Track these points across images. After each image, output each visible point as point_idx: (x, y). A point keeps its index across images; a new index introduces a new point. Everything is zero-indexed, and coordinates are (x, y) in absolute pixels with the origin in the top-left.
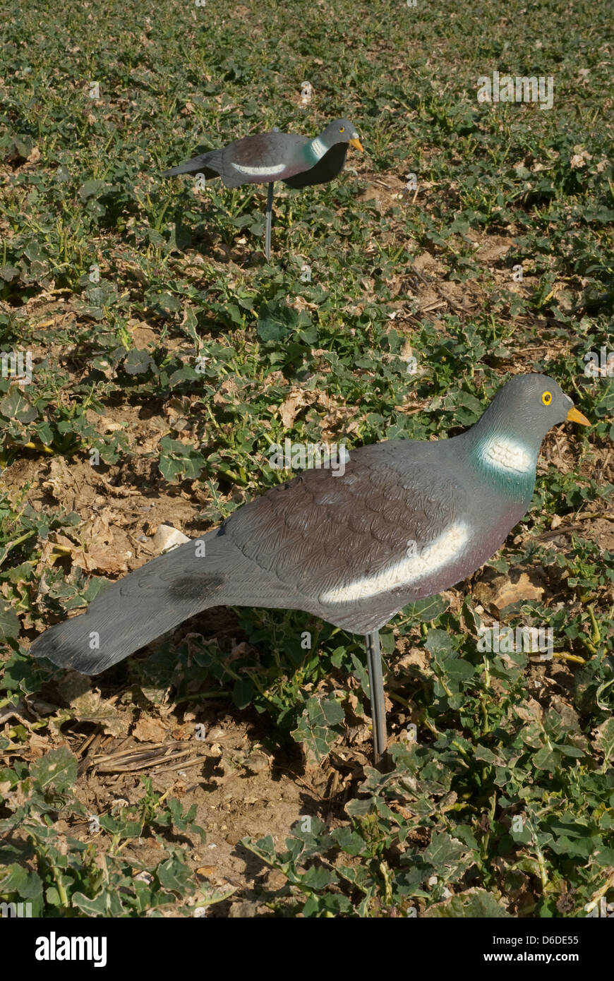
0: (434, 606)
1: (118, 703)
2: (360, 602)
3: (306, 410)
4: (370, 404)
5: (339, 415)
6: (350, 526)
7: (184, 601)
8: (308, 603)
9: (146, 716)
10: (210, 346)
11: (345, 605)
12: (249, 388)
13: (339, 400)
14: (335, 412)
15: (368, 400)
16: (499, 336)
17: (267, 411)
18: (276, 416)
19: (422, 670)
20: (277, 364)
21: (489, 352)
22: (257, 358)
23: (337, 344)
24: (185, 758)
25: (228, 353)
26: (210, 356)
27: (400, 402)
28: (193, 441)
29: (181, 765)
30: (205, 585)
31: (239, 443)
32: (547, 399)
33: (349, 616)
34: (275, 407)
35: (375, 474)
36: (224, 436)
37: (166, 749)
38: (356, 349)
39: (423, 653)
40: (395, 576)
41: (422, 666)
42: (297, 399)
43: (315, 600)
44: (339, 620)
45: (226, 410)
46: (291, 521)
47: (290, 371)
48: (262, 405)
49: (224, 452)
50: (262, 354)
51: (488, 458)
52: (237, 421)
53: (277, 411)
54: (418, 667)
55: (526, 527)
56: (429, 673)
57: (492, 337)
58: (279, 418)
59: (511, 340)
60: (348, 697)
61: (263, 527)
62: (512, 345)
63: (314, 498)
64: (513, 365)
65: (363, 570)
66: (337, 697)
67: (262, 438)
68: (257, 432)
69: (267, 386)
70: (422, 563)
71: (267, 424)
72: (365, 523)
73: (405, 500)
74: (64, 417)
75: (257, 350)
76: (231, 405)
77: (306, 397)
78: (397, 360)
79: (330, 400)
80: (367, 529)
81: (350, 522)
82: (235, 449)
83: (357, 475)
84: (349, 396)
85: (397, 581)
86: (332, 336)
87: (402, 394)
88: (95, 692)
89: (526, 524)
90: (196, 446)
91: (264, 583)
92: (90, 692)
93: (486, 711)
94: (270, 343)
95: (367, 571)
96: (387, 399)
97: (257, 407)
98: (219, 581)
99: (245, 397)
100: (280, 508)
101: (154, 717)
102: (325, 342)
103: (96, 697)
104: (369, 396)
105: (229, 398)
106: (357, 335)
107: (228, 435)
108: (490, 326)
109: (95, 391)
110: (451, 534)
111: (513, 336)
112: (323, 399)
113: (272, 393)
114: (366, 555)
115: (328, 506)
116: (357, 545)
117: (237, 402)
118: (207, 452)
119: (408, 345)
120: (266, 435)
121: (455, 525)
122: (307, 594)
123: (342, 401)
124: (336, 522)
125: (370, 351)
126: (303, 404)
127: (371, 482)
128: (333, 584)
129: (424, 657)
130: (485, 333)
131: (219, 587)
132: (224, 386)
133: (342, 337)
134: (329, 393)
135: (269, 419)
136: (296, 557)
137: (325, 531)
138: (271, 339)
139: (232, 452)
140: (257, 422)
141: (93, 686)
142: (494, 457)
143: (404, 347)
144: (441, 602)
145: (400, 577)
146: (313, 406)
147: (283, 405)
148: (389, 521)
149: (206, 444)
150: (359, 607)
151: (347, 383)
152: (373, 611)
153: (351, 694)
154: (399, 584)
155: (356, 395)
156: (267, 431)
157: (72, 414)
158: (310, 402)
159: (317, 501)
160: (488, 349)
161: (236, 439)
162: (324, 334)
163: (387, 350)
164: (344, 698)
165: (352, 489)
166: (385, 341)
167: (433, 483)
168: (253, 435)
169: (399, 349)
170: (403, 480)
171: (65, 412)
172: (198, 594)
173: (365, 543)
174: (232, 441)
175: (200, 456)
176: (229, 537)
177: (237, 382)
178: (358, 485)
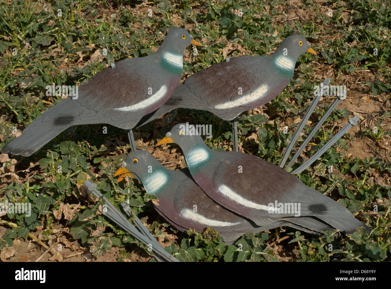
0: (263, 119)
1: (149, 145)
2: (228, 109)
3: (233, 51)
4: (257, 51)
5: (244, 53)
6: (226, 83)
7: (168, 106)
8: (210, 109)
9: (158, 150)
10: (200, 26)
11: (222, 110)
12: (212, 41)
13: (246, 49)
14: (243, 53)
15: (257, 49)
16: (315, 31)
17: (218, 51)
18: (221, 53)
19: (256, 141)
20: (225, 34)
21: (310, 36)
22: (218, 31)
23: (250, 29)
24: (170, 164)
25: (207, 29)
26: (200, 29)
27: (269, 51)
28: (189, 60)
29: (168, 166)
30: (176, 101)
31: (206, 61)
32: (300, 44)
33: (224, 114)
34: (221, 49)
35: (237, 66)
36: (200, 58)
37: (163, 160)
38: (257, 31)
39: (256, 135)
40: (240, 101)
41: (256, 139)
42: (230, 47)
43: (212, 108)
44: (220, 115)
45: (202, 49)
46: (206, 80)
47: (230, 37)
48: (217, 48)
49: (199, 64)
50: (220, 30)
51: (278, 63)
52: (206, 53)
53: (222, 51)
54: (254, 140)
55: (310, 100)
56: (258, 142)
57: (312, 31)
58: (222, 53)
59: (319, 33)
60: (228, 148)
61: (197, 82)
62: (320, 34)
63: (215, 73)
64: (319, 42)
65: (230, 99)
66: (225, 148)
67: (215, 60)
68: (213, 58)
69: (219, 41)
70: (250, 98)
71: (217, 55)
72: (232, 83)
73: (246, 75)
74: (143, 48)
75: (218, 29)
76: (204, 47)
77: (233, 46)
78: (271, 36)
79: (243, 49)
80: (232, 85)
81: (227, 82)
82: (204, 63)
83: (231, 66)
84: (250, 48)
85: (241, 103)
86: (247, 25)
87: (270, 48)
88: (141, 140)
89: (310, 99)
90: (190, 62)
91: (196, 101)
92: (139, 140)
93: (275, 156)
94: (224, 26)
95: (231, 99)
96: (264, 49)
97: (214, 49)
98: (181, 100)
99: (210, 44)
100: (204, 75)
101: (161, 150)
102: (244, 28)
103: (141, 141)
104: (257, 48)
105: (204, 45)
106: (258, 26)
107: (202, 57)
108: (312, 26)
109: (155, 39)
110: (261, 88)
111: (321, 31)
112: (240, 48)
113: (220, 44)
114: (231, 93)
115: (220, 76)
116: (228, 90)
117: (206, 46)
118: (193, 64)
119: (276, 31)
120: (216, 59)
121: (263, 85)
122: (210, 105)
123: (247, 49)
124: (222, 82)
125: (262, 32)
126: (232, 49)
127: (235, 69)
128: (219, 103)
129: (256, 137)
130: (309, 29)
131: (181, 102)
132: (202, 40)
133: (252, 26)
134: (242, 46)
135: (218, 53)
136: (207, 93)
137: (217, 85)
138: (224, 25)
139: (203, 64)
140: (213, 54)
141: (140, 138)
142: (280, 63)
143: (274, 31)
144: (265, 118)
145: (242, 102)
146: (236, 50)
147: (224, 48)
148: (240, 82)
149: (194, 61)
150: (227, 111)
151: (250, 43)
152: (232, 113)
153: (230, 147)
154: (242, 104)
155: (253, 47)
156: (217, 58)
157: (146, 47)
158: (235, 49)
159: (216, 74)
160: (310, 35)
161: (204, 60)
162: (245, 24)
163: (268, 32)
164: (227, 148)
165: (228, 71)
166: (267, 29)
167: (257, 70)
168: (211, 59)
169: (272, 32)
170: (246, 68)
171: (144, 46)
172: (173, 104)
173: (231, 89)
174: (203, 60)
175: (191, 65)
176: (185, 85)
177: (207, 39)
178: (231, 69)
